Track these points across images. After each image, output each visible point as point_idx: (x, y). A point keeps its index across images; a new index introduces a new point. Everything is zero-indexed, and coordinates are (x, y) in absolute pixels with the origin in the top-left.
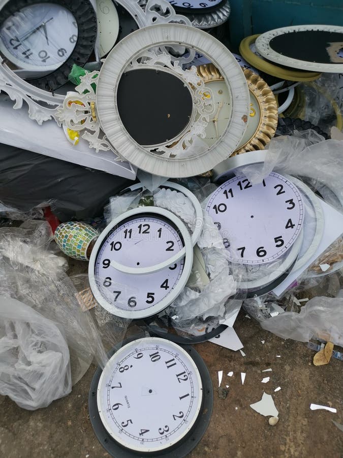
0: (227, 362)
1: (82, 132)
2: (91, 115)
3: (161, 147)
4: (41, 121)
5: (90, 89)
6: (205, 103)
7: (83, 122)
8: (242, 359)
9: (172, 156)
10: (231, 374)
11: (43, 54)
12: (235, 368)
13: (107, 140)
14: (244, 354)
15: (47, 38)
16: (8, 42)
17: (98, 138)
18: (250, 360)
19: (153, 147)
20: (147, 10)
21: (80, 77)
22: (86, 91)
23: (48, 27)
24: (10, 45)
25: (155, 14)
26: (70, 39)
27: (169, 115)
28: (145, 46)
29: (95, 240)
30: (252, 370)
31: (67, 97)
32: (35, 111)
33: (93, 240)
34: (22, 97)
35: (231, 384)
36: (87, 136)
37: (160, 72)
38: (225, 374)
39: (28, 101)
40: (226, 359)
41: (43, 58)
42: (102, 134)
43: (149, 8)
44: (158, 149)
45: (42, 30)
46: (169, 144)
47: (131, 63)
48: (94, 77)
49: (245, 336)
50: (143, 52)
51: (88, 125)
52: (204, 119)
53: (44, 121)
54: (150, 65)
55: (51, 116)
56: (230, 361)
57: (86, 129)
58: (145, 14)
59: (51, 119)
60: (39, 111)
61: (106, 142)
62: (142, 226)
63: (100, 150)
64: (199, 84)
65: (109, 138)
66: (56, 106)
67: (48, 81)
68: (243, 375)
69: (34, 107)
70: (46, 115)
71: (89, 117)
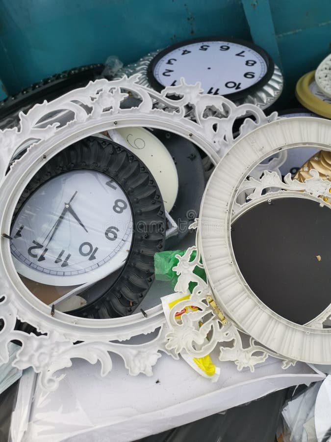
1: (216, 352)
2: (217, 317)
4: (149, 369)
5: (196, 278)
7: (209, 336)
11: (86, 249)
13: (257, 343)
15: (82, 225)
16: (27, 255)
17: (244, 348)
20: (201, 120)
22: (192, 285)
23: (76, 207)
24: (31, 259)
25: (212, 120)
26: (114, 208)
27: (319, 257)
34: (105, 349)
36: (227, 355)
39: (117, 349)
41: (88, 254)
42: (246, 338)
43: (202, 116)
45: (69, 216)
48: (192, 258)
51: (220, 336)
53: (152, 366)
54: (257, 199)
55: (159, 351)
57: (220, 344)
58: (201, 126)
59: (160, 355)
60: (139, 354)
61: (258, 349)
65: (258, 340)
66: (158, 330)
67: (119, 292)
69: (128, 352)
70: (149, 354)
71: (215, 323)
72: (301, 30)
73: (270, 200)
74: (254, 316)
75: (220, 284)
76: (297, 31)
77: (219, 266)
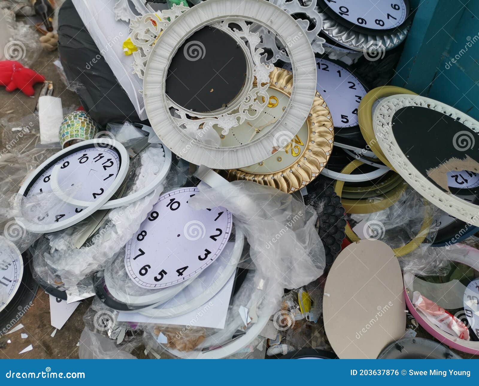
0: (37, 325)
1: (137, 49)
2: (155, 41)
3: (182, 112)
4: (119, 18)
5: (173, 19)
6: (252, 105)
8: (47, 337)
9: (184, 127)
10: (24, 336)
12: (33, 336)
14: (53, 335)
17: (143, 63)
18: (51, 345)
19: (175, 106)
21: (174, 4)
27: (212, 90)
28: (247, 16)
29: (78, 141)
30: (40, 353)
31: (155, 13)
32: (122, 7)
33: (77, 140)
35: (14, 343)
36: (137, 55)
37: (239, 47)
38: (23, 331)
40: (39, 323)
44: (178, 110)
46: (191, 115)
47: (222, 22)
49: (76, 324)
50: (241, 20)
52: (238, 119)
53: (121, 19)
54: (236, 35)
55: (129, 20)
56: (39, 327)
57: (141, 49)
59: (127, 21)
60: (125, 9)
61: (145, 71)
62: (110, 161)
63: (136, 74)
64: (263, 85)
66: (140, 14)
68: (30, 348)
70: (127, 15)
71: (152, 41)
72: (464, 71)
73: (238, 43)
74: (162, 61)
75: (174, 34)
76: (461, 68)
77: (184, 28)
